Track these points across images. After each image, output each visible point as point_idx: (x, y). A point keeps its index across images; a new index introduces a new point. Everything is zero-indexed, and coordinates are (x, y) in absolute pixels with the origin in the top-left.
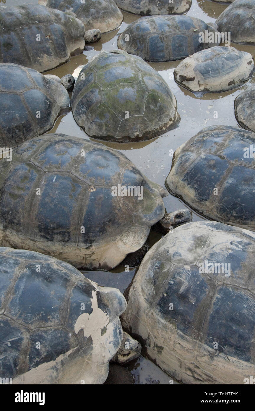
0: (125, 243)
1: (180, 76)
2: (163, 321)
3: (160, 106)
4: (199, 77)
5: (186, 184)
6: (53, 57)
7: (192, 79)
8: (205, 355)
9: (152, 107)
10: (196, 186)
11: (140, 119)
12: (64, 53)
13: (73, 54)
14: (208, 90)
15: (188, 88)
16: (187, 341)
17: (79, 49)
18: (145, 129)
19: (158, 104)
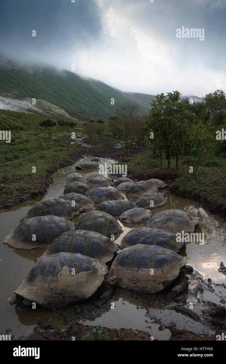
0: (105, 259)
1: (122, 219)
2: (121, 268)
3: (114, 225)
4: (129, 218)
5: (127, 244)
6: (66, 217)
7: (127, 219)
8: (135, 272)
9: (111, 225)
10: (131, 244)
11: (107, 229)
12: (70, 215)
13: (74, 216)
14: (134, 222)
15: (126, 222)
16: (129, 270)
17: (77, 214)
18: (109, 233)
19: (113, 224)
